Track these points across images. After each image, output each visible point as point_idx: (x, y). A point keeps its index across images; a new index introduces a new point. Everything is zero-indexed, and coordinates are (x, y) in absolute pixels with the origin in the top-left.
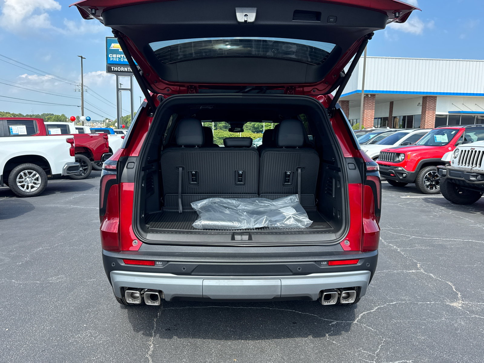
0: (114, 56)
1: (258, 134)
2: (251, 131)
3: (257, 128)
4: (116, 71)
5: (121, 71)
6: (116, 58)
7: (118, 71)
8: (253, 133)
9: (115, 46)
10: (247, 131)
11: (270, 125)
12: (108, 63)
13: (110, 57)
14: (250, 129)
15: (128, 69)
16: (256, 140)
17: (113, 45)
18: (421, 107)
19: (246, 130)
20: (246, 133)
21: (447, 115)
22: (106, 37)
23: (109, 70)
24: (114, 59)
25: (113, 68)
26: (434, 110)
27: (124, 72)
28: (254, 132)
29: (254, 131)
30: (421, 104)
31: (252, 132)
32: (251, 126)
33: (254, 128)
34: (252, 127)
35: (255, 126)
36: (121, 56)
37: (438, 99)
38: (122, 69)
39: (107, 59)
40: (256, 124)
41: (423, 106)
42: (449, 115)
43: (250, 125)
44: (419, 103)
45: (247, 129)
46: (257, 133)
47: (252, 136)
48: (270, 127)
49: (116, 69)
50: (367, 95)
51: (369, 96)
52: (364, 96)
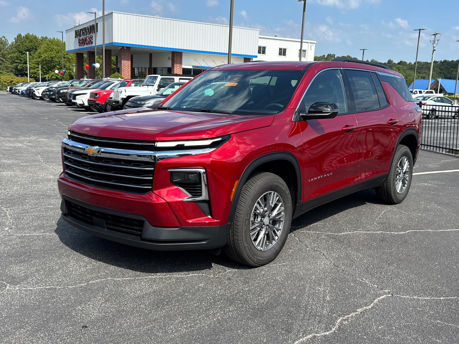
1: (22, 78)
2: (13, 73)
3: (21, 70)
8: (16, 77)
10: (8, 73)
11: (37, 68)
14: (12, 71)
16: (18, 85)
18: (171, 61)
19: (6, 73)
20: (7, 77)
21: (191, 69)
26: (181, 63)
28: (17, 75)
29: (17, 73)
30: (171, 58)
31: (15, 74)
32: (13, 68)
33: (17, 70)
34: (15, 69)
35: (19, 67)
37: (183, 54)
40: (20, 66)
41: (172, 60)
42: (193, 69)
43: (12, 66)
44: (169, 57)
45: (7, 71)
46: (22, 76)
47: (15, 80)
48: (37, 69)
50: (123, 47)
51: (125, 48)
52: (120, 48)
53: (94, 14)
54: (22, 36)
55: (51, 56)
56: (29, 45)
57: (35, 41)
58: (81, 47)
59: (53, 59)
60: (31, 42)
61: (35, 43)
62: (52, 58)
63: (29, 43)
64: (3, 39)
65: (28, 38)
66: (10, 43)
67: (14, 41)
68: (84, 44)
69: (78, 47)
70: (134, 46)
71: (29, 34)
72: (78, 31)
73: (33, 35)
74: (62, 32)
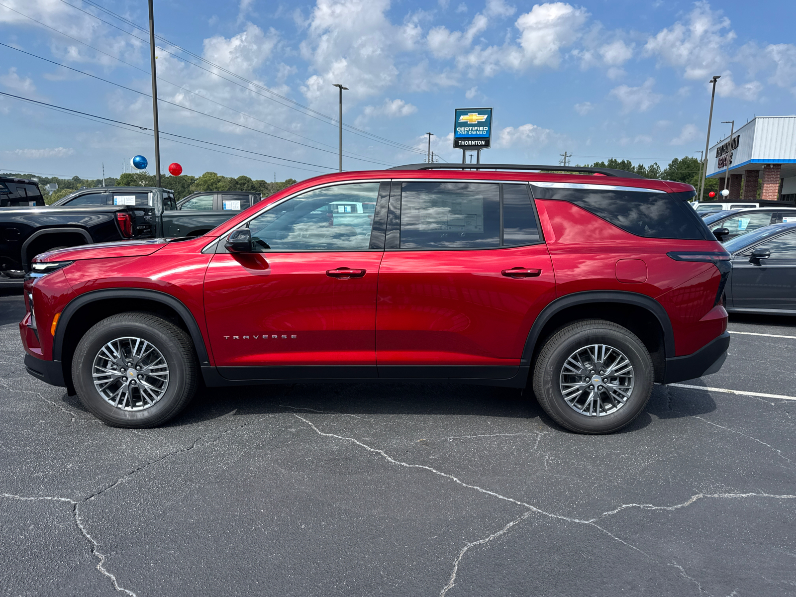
0: (463, 129)
4: (463, 146)
5: (468, 146)
6: (464, 131)
7: (465, 146)
9: (464, 118)
12: (456, 137)
13: (458, 130)
15: (475, 143)
17: (462, 117)
22: (456, 110)
23: (456, 145)
24: (462, 133)
25: (460, 142)
27: (471, 146)
36: (469, 129)
38: (470, 143)
39: (455, 133)
49: (463, 143)
50: (769, 165)
51: (772, 166)
52: (763, 167)
53: (732, 124)
54: (679, 160)
55: (710, 184)
56: (684, 171)
57: (694, 167)
58: (721, 169)
59: (713, 188)
60: (688, 167)
61: (693, 168)
62: (710, 186)
63: (685, 169)
64: (655, 166)
65: (686, 163)
66: (662, 170)
67: (668, 167)
68: (723, 166)
69: (718, 170)
70: (785, 163)
71: (687, 157)
72: (720, 148)
73: (692, 158)
74: (702, 152)
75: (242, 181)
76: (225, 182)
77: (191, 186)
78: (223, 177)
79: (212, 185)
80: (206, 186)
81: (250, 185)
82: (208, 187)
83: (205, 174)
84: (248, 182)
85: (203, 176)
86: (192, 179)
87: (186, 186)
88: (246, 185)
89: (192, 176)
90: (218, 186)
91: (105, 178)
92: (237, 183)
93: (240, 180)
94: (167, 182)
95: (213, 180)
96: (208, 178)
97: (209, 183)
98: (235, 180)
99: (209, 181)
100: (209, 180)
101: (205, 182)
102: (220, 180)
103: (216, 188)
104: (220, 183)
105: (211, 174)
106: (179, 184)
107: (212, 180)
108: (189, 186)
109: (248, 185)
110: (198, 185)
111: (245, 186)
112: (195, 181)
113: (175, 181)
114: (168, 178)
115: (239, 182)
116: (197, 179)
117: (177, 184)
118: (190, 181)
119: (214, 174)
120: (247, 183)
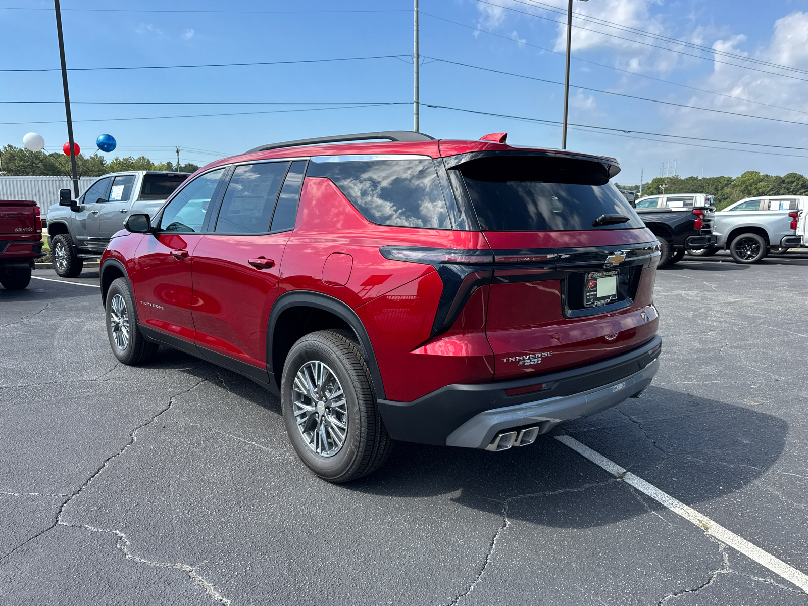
75: (792, 179)
76: (768, 181)
77: (725, 188)
78: (767, 175)
79: (751, 185)
80: (743, 187)
81: (801, 183)
82: (746, 188)
83: (745, 173)
84: (798, 179)
85: (742, 176)
86: (729, 180)
87: (719, 188)
88: (795, 184)
89: (729, 177)
90: (758, 187)
91: (643, 183)
92: (783, 182)
93: (788, 178)
94: (698, 185)
95: (754, 179)
96: (747, 178)
97: (748, 183)
98: (781, 178)
99: (748, 182)
100: (749, 180)
101: (744, 182)
102: (762, 180)
103: (756, 188)
104: (761, 183)
105: (752, 173)
106: (712, 186)
107: (752, 180)
108: (723, 188)
109: (797, 183)
110: (734, 186)
111: (793, 185)
112: (732, 182)
113: (708, 184)
114: (700, 180)
115: (786, 181)
116: (735, 180)
117: (710, 187)
118: (726, 182)
119: (756, 172)
120: (797, 181)
